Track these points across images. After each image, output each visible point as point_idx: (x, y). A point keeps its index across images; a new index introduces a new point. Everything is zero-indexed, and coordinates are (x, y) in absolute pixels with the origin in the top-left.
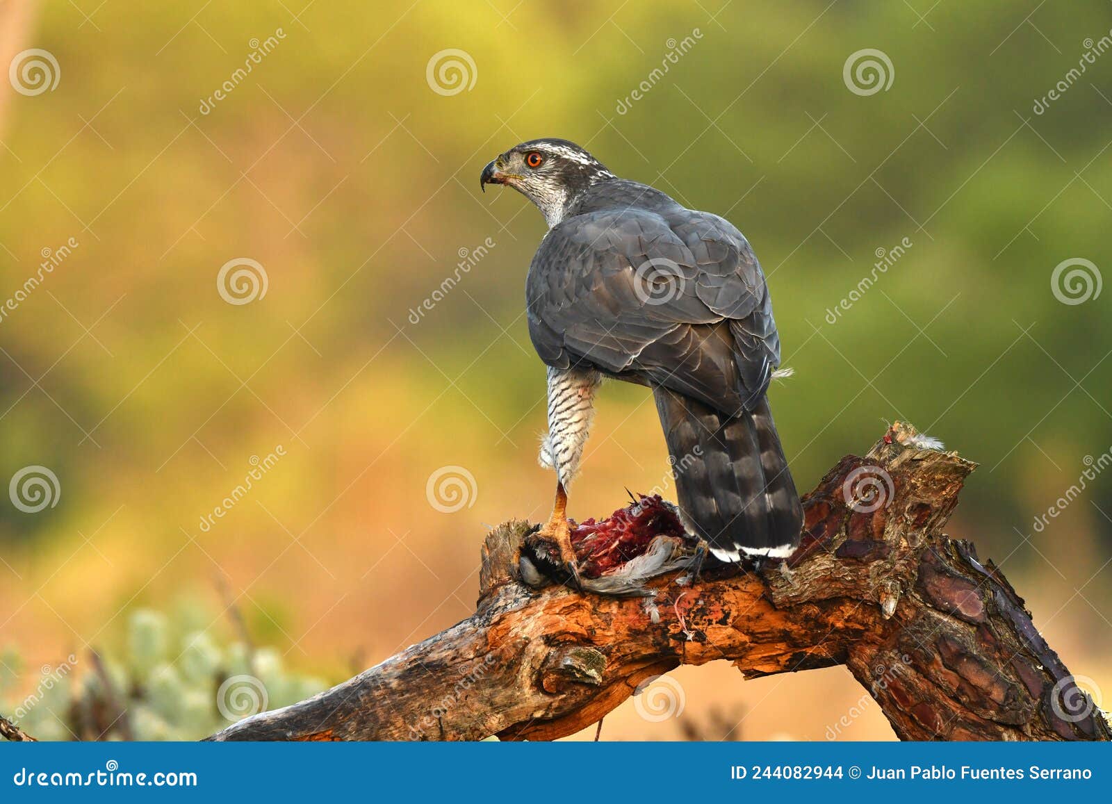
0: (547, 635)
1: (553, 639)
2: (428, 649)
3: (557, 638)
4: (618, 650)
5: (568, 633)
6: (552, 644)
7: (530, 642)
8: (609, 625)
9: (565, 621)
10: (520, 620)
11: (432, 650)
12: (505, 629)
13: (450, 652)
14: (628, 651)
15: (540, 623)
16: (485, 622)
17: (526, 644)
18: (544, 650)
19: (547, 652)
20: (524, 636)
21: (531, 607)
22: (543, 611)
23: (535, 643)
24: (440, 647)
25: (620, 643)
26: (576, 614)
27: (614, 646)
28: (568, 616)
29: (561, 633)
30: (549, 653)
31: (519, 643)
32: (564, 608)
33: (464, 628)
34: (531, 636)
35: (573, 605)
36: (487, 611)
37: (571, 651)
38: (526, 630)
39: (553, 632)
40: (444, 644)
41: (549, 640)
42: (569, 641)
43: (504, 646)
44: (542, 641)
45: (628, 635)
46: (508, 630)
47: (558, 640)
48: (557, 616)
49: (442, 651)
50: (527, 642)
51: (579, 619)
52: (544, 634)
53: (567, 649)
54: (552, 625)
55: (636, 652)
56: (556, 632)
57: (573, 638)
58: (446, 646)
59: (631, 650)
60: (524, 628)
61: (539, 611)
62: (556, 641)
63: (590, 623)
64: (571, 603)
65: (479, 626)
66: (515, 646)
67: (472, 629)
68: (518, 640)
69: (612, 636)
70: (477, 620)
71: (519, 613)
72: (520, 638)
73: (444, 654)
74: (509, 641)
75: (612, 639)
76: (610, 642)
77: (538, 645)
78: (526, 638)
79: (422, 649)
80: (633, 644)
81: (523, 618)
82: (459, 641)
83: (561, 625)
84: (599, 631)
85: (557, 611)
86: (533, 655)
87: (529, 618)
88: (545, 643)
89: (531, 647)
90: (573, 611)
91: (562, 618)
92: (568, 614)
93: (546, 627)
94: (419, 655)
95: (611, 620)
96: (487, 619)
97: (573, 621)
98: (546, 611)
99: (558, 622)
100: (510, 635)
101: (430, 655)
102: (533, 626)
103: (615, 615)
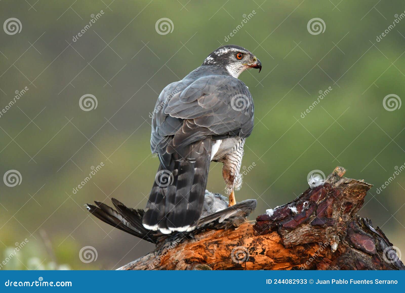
0: (186, 259)
1: (189, 261)
2: (135, 265)
3: (190, 260)
4: (217, 266)
5: (195, 258)
6: (188, 263)
7: (179, 262)
8: (213, 254)
9: (194, 253)
10: (174, 252)
11: (136, 266)
12: (168, 256)
13: (144, 266)
14: (221, 266)
15: (183, 254)
16: (159, 253)
17: (177, 263)
18: (185, 266)
19: (186, 266)
20: (176, 259)
21: (179, 247)
22: (185, 248)
23: (181, 262)
24: (140, 264)
25: (218, 262)
26: (199, 249)
27: (215, 264)
28: (195, 251)
29: (192, 258)
30: (187, 267)
31: (174, 262)
32: (193, 247)
33: (150, 256)
34: (179, 259)
35: (197, 246)
36: (160, 248)
37: (197, 266)
38: (177, 257)
39: (189, 257)
40: (142, 263)
41: (187, 261)
42: (196, 262)
43: (167, 264)
44: (184, 262)
45: (221, 259)
46: (169, 256)
47: (191, 261)
48: (191, 251)
49: (141, 266)
50: (177, 262)
51: (200, 252)
52: (185, 258)
53: (195, 265)
54: (188, 254)
55: (225, 266)
56: (190, 258)
57: (197, 260)
58: (142, 264)
59: (222, 266)
60: (176, 256)
61: (182, 249)
62: (190, 261)
63: (205, 254)
64: (196, 245)
65: (157, 255)
66: (172, 263)
67: (153, 256)
68: (174, 261)
69: (214, 259)
70: (156, 253)
71: (174, 249)
72: (174, 260)
73: (141, 267)
74: (170, 261)
75: (214, 261)
76: (213, 262)
77: (182, 263)
78: (177, 260)
79: (132, 265)
80: (223, 263)
81: (176, 251)
82: (148, 261)
83: (192, 255)
84: (208, 257)
85: (191, 248)
86: (180, 267)
87: (178, 251)
88: (185, 262)
89: (179, 264)
90: (197, 249)
91: (193, 251)
92: (195, 250)
93: (186, 255)
94: (131, 267)
95: (214, 252)
96: (160, 252)
97: (197, 253)
98: (186, 249)
99: (191, 253)
100: (170, 259)
101: (136, 268)
102: (180, 255)
103: (216, 250)
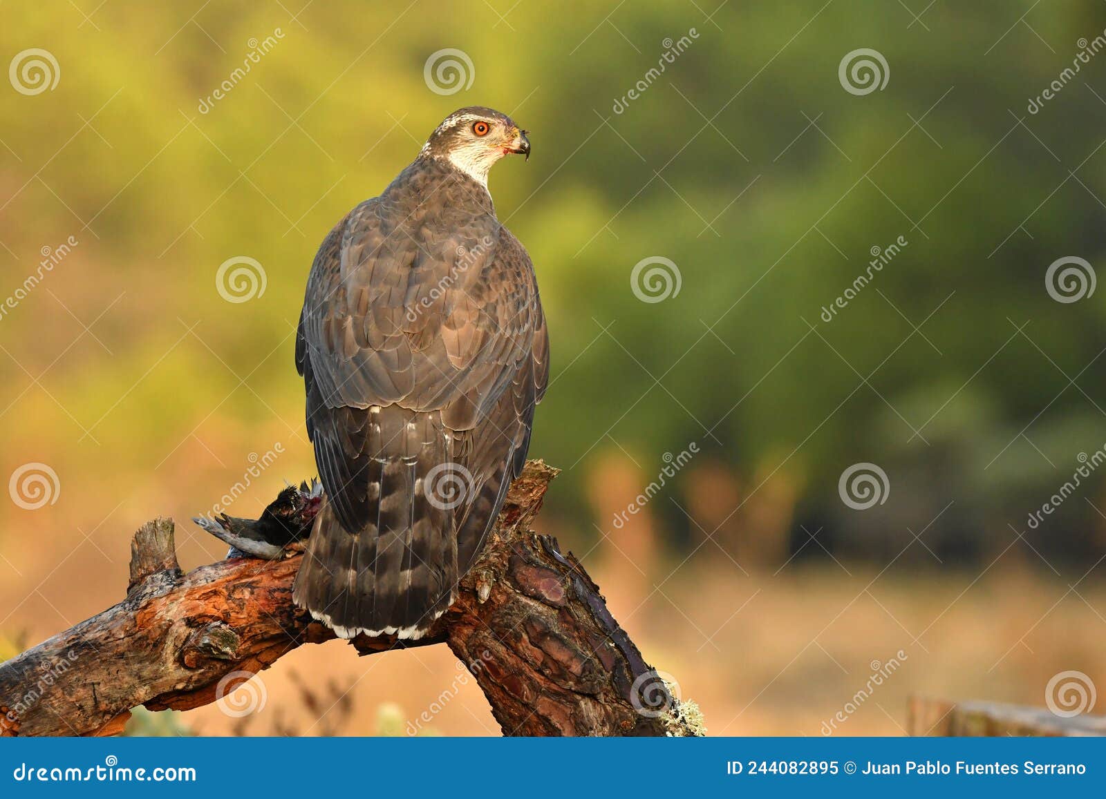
0: (188, 618)
1: (194, 621)
2: (85, 630)
3: (197, 620)
4: (249, 631)
5: (207, 616)
6: (192, 625)
7: (173, 623)
8: (242, 609)
9: (204, 606)
10: (165, 605)
11: (88, 631)
12: (152, 613)
13: (103, 633)
14: (258, 631)
15: (182, 607)
16: (134, 606)
17: (171, 626)
18: (185, 630)
19: (188, 632)
20: (168, 619)
21: (174, 593)
22: (185, 597)
23: (177, 624)
24: (95, 628)
25: (252, 624)
26: (213, 599)
27: (247, 627)
28: (206, 602)
29: (200, 616)
30: (190, 633)
31: (164, 624)
32: (203, 594)
33: (116, 612)
34: (175, 618)
35: (211, 592)
36: (136, 597)
37: (209, 632)
38: (170, 614)
39: (193, 615)
40: (99, 625)
41: (190, 622)
42: (207, 623)
43: (150, 628)
44: (184, 623)
45: (258, 618)
46: (154, 613)
47: (198, 622)
48: (197, 601)
49: (97, 632)
50: (171, 624)
51: (216, 604)
52: (186, 617)
53: (206, 630)
54: (193, 609)
55: (266, 633)
56: (196, 615)
58: (100, 628)
59: (261, 631)
60: (168, 611)
61: (181, 597)
62: (196, 622)
63: (225, 607)
64: (210, 590)
65: (129, 610)
66: (160, 627)
67: (123, 612)
68: (163, 622)
69: (244, 618)
70: (127, 605)
71: (164, 599)
72: (165, 620)
73: (98, 635)
74: (155, 623)
75: (244, 621)
76: (243, 623)
77: (181, 626)
78: (170, 621)
79: (79, 630)
80: (263, 626)
81: (167, 603)
82: (111, 623)
83: (200, 609)
84: (232, 614)
85: (197, 597)
86: (176, 635)
87: (172, 602)
88: (187, 625)
89: (174, 628)
90: (211, 597)
91: (201, 603)
92: (207, 599)
93: (187, 611)
94: (76, 635)
95: (244, 604)
96: (136, 604)
97: (211, 605)
98: (187, 597)
99: (198, 606)
100: (156, 617)
101: (86, 635)
102: (176, 610)
103: (247, 600)
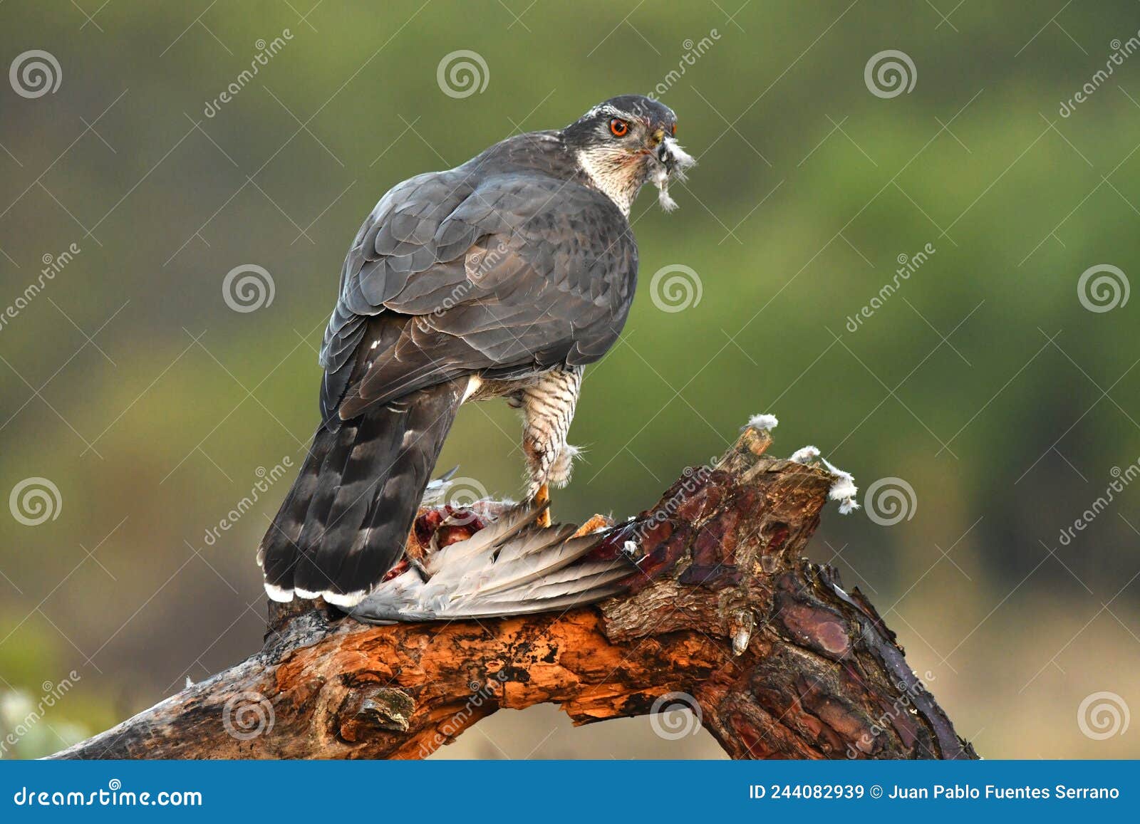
0: (345, 675)
1: (352, 679)
2: (208, 691)
3: (357, 678)
4: (427, 692)
5: (369, 672)
6: (352, 684)
7: (326, 682)
8: (417, 662)
9: (367, 659)
10: (314, 657)
11: (211, 692)
12: (297, 667)
13: (233, 694)
14: (439, 693)
15: (337, 660)
16: (273, 658)
17: (321, 685)
18: (341, 692)
19: (345, 694)
20: (319, 676)
21: (327, 642)
22: (341, 646)
23: (331, 683)
24: (221, 688)
25: (430, 683)
26: (379, 650)
27: (423, 687)
28: (370, 653)
29: (362, 672)
30: (348, 695)
31: (314, 683)
32: (366, 643)
33: (249, 667)
34: (327, 676)
35: (376, 639)
36: (276, 646)
37: (374, 693)
38: (322, 669)
39: (352, 671)
40: (226, 684)
41: (347, 680)
42: (371, 681)
43: (295, 687)
44: (339, 682)
45: (439, 675)
46: (300, 668)
47: (358, 680)
48: (358, 652)
49: (224, 693)
50: (322, 683)
51: (382, 656)
52: (342, 673)
53: (369, 690)
54: (352, 663)
55: (449, 694)
56: (356, 671)
57: (375, 678)
58: (228, 688)
59: (442, 692)
60: (318, 666)
61: (336, 647)
62: (356, 681)
63: (396, 660)
64: (374, 638)
65: (267, 664)
66: (308, 686)
67: (258, 667)
68: (312, 680)
69: (421, 675)
70: (264, 658)
71: (313, 649)
72: (314, 678)
73: (226, 697)
74: (302, 681)
75: (421, 679)
76: (419, 682)
77: (336, 686)
78: (321, 678)
79: (199, 691)
80: (445, 685)
81: (318, 655)
82: (243, 681)
83: (362, 663)
84: (405, 670)
85: (358, 647)
86: (330, 697)
87: (324, 655)
88: (343, 684)
89: (327, 688)
90: (376, 647)
91: (363, 654)
92: (370, 650)
93: (344, 665)
94: (196, 697)
95: (420, 656)
96: (276, 656)
97: (376, 658)
98: (345, 647)
99: (359, 659)
100: (302, 674)
101: (210, 698)
102: (329, 663)
103: (424, 651)
